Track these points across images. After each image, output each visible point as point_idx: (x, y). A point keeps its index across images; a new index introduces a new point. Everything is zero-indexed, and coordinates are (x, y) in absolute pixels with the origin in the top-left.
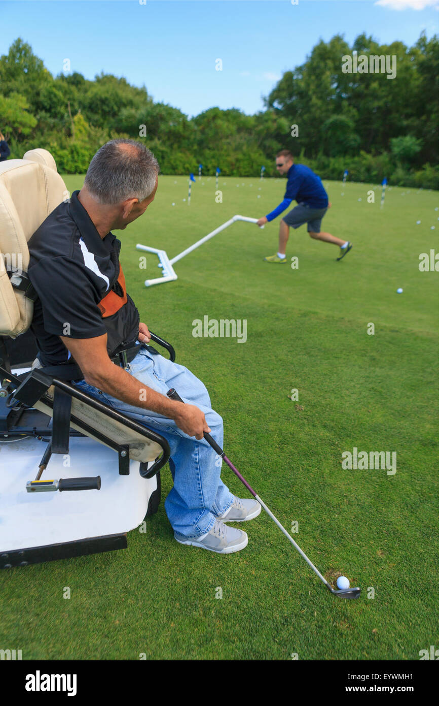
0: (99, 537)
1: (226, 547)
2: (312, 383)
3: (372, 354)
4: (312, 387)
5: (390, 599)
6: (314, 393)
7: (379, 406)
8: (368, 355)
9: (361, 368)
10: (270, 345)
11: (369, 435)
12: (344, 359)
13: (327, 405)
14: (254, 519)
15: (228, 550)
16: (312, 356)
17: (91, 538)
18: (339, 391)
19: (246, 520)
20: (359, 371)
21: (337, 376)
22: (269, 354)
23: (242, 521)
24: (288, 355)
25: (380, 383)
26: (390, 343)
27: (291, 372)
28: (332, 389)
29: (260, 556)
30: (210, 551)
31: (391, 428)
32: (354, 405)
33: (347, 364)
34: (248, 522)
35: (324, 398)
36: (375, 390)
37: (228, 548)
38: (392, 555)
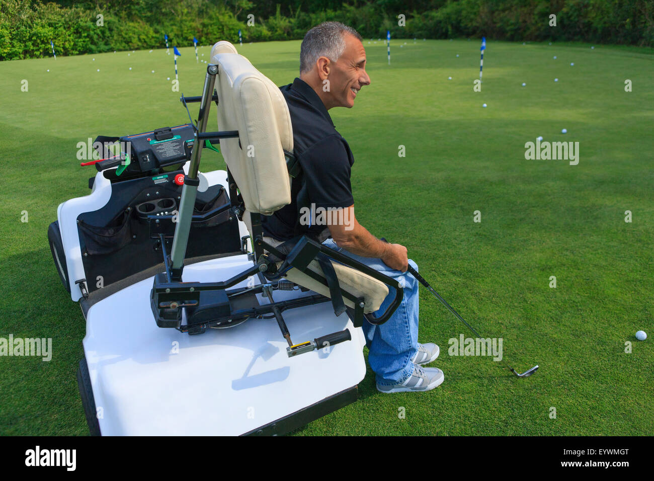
0: (335, 394)
1: (429, 384)
2: (421, 240)
3: (460, 204)
4: (424, 243)
5: (574, 386)
6: (428, 248)
7: (490, 247)
8: (457, 206)
9: (456, 218)
10: (363, 214)
11: (495, 272)
12: (438, 213)
13: (445, 255)
14: (437, 359)
15: (431, 386)
16: (407, 216)
17: (329, 397)
18: (449, 242)
19: (431, 361)
20: (457, 221)
21: (440, 229)
22: (367, 222)
23: (428, 363)
24: (385, 220)
25: (480, 228)
26: (471, 192)
27: (397, 234)
28: (441, 241)
29: (458, 385)
30: (416, 392)
31: (510, 263)
32: (468, 250)
33: (443, 217)
34: (433, 362)
35: (439, 250)
36: (480, 235)
37: (431, 384)
38: (560, 356)
